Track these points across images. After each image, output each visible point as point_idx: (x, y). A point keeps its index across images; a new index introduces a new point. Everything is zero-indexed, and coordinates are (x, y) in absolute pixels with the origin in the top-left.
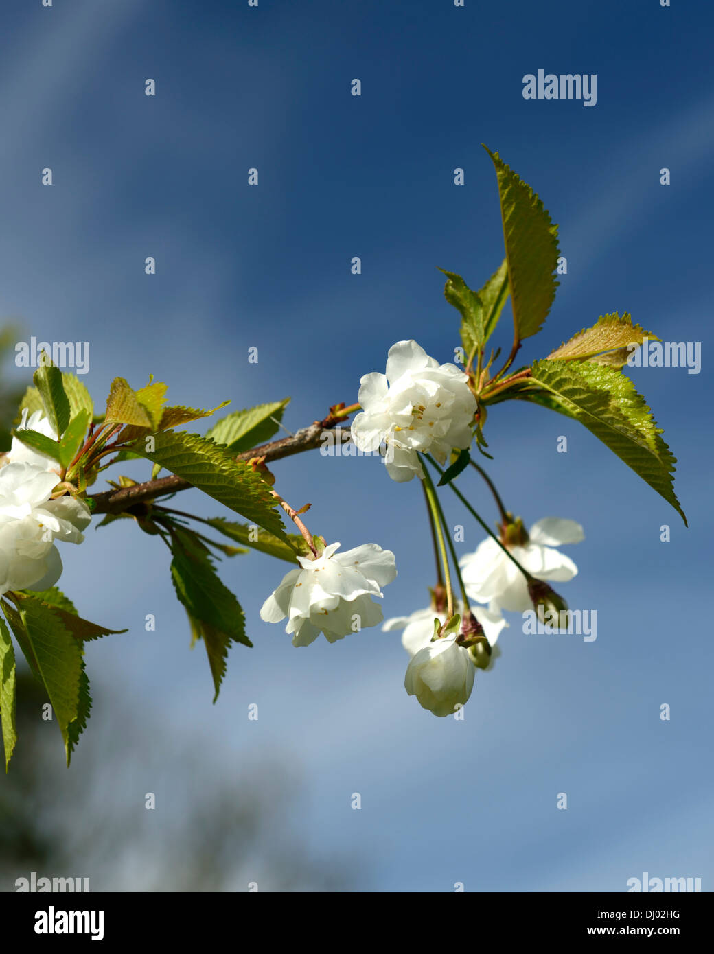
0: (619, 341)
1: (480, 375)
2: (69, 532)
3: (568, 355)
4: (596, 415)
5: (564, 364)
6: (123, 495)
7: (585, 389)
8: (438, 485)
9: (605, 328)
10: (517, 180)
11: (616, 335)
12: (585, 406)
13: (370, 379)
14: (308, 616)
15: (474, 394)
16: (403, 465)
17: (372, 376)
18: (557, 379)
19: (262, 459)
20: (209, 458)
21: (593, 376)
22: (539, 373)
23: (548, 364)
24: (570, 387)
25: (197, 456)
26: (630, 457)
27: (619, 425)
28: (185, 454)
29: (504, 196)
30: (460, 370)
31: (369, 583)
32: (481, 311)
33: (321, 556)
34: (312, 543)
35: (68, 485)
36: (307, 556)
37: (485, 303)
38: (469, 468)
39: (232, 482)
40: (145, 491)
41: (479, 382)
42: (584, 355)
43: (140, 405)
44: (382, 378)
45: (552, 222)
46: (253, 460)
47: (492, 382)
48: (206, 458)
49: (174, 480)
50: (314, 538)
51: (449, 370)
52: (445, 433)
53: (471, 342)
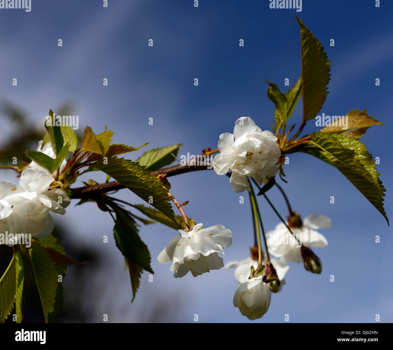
0: (360, 124)
1: (283, 138)
2: (57, 208)
3: (331, 130)
4: (346, 163)
5: (330, 135)
6: (89, 189)
7: (341, 148)
8: (258, 195)
9: (352, 117)
10: (311, 35)
11: (358, 121)
12: (340, 158)
13: (225, 136)
14: (183, 263)
15: (280, 148)
16: (240, 183)
17: (226, 135)
18: (325, 142)
19: (164, 175)
20: (135, 173)
21: (344, 142)
22: (315, 139)
23: (321, 134)
24: (333, 147)
25: (128, 171)
26: (360, 186)
27: (358, 169)
28: (122, 170)
29: (304, 43)
30: (273, 135)
31: (217, 246)
32: (286, 104)
33: (192, 230)
34: (188, 222)
35: (59, 182)
36: (185, 230)
37: (288, 101)
38: (274, 187)
39: (146, 187)
40: (101, 188)
41: (282, 141)
42: (340, 130)
43: (98, 142)
44: (232, 136)
45: (328, 59)
46: (160, 175)
47: (289, 142)
48: (134, 173)
49: (117, 184)
50: (189, 220)
51: (268, 134)
52: (263, 168)
53: (280, 120)
